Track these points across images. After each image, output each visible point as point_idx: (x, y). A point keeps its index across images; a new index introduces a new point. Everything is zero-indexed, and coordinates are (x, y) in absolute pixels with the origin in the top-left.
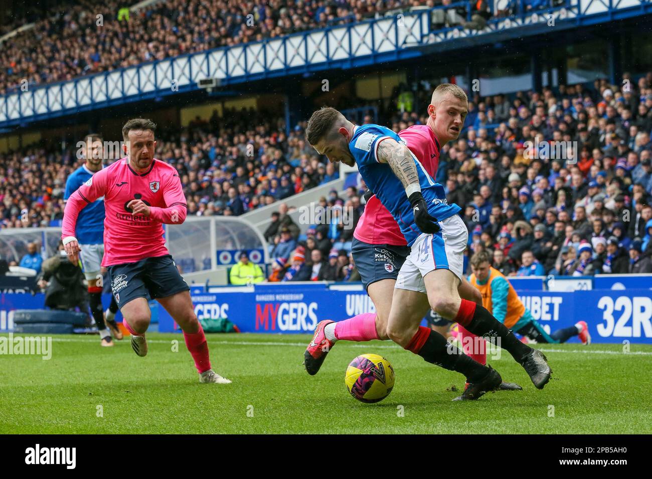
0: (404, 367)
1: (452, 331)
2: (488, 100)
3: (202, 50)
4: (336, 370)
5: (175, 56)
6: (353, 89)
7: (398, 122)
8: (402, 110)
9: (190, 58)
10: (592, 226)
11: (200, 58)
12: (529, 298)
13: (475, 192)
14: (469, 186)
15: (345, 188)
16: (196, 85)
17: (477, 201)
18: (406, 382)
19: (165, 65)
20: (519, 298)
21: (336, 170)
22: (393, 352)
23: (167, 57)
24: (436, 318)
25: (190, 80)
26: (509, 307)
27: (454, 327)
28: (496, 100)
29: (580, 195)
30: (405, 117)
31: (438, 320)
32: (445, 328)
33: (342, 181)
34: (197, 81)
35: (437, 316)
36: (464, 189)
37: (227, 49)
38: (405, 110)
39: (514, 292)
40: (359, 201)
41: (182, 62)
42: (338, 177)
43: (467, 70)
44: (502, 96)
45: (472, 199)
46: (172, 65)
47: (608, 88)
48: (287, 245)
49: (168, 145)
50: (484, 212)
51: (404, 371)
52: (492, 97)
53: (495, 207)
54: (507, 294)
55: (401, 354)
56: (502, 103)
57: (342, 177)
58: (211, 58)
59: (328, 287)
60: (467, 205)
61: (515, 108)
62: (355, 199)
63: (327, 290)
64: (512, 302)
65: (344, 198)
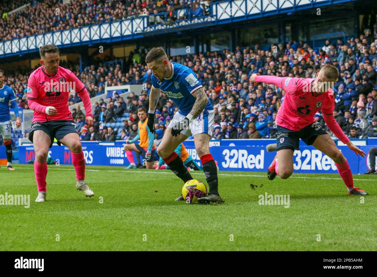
0: (132, 181)
1: (155, 164)
2: (174, 58)
3: (41, 33)
4: (100, 182)
5: (29, 35)
6: (111, 52)
7: (132, 68)
8: (134, 62)
9: (36, 36)
10: (221, 117)
11: (40, 37)
12: (191, 150)
13: (167, 101)
14: (165, 98)
15: (107, 98)
16: (38, 49)
17: (168, 105)
18: (133, 188)
19: (24, 40)
20: (186, 150)
21: (103, 89)
22: (127, 174)
23: (25, 36)
24: (148, 158)
25: (36, 46)
26: (182, 154)
27: (156, 163)
28: (178, 58)
29: (215, 103)
30: (135, 65)
31: (149, 159)
32: (152, 163)
33: (106, 95)
34: (39, 47)
35: (148, 157)
36: (162, 99)
37: (53, 33)
38: (136, 62)
39: (184, 147)
40: (114, 104)
41: (32, 38)
42: (104, 93)
43: (165, 44)
44: (181, 56)
45: (166, 104)
46: (27, 39)
47: (229, 53)
48: (80, 124)
49: (25, 77)
50: (171, 110)
51: (132, 182)
52: (176, 57)
53: (176, 107)
54: (181, 148)
55: (131, 175)
56: (181, 60)
57: (106, 93)
58: (45, 36)
59: (98, 144)
60: (163, 106)
61: (186, 62)
62: (111, 103)
63: (98, 145)
64: (183, 151)
65: (107, 102)
